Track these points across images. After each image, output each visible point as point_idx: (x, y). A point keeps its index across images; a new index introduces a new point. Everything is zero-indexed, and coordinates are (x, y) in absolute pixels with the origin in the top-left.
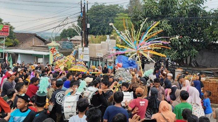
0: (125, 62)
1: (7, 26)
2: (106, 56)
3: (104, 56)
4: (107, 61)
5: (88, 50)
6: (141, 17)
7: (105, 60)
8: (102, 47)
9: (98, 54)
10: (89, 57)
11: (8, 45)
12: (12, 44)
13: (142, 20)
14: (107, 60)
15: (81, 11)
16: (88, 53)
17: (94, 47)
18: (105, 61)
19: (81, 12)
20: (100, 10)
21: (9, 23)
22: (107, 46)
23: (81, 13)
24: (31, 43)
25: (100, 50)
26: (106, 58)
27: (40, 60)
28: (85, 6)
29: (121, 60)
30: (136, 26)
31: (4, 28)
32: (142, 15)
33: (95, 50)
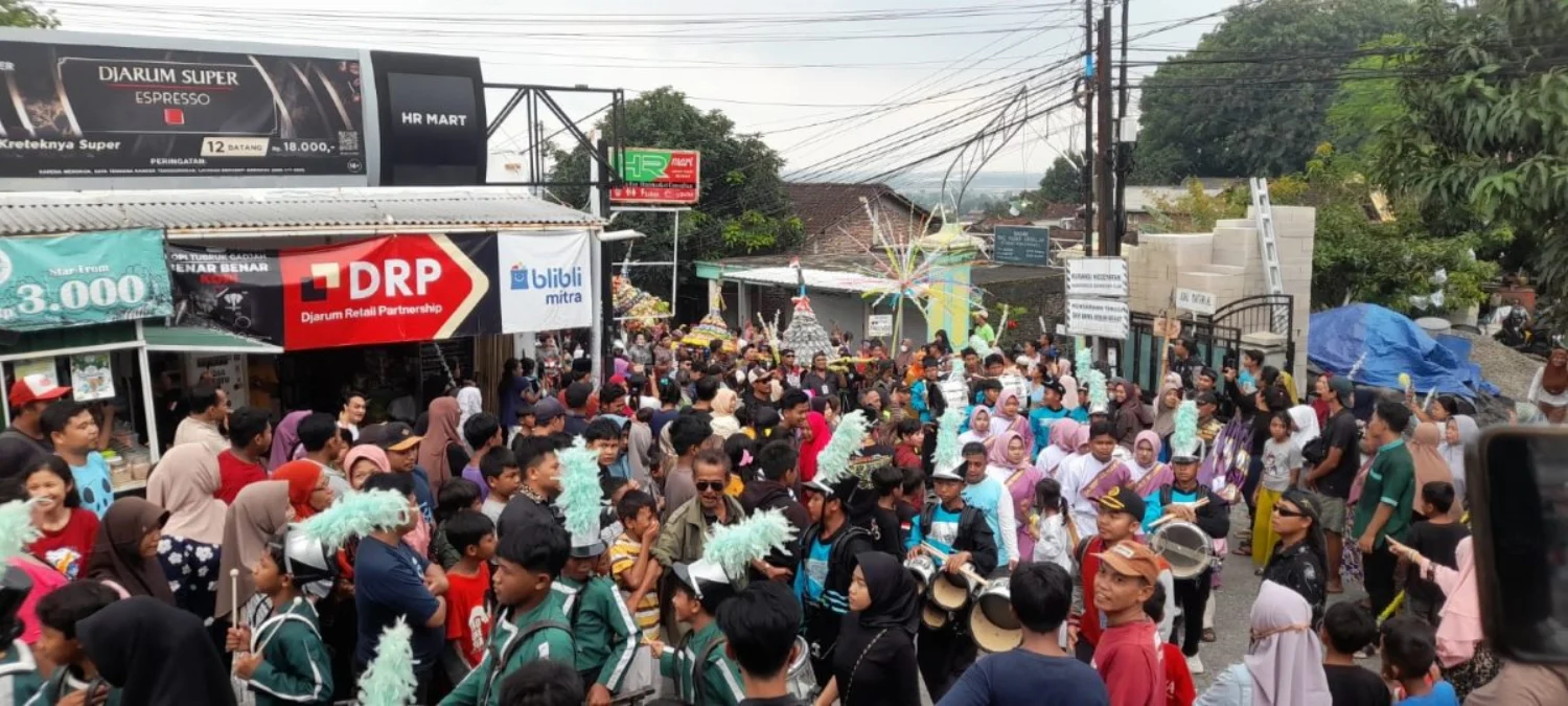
0: (1383, 350)
1: (688, 156)
2: (1236, 307)
3: (1226, 311)
4: (1238, 341)
5: (1121, 272)
6: (1473, 52)
7: (1227, 334)
8: (1216, 255)
9: (1184, 298)
10: (1124, 316)
11: (754, 247)
12: (772, 240)
13: (1476, 68)
14: (1239, 333)
15: (1084, 48)
16: (1121, 292)
17: (1166, 252)
18: (1229, 341)
19: (1088, 53)
20: (1277, 29)
21: (757, 135)
22: (1247, 249)
23: (1084, 60)
24: (865, 233)
25: (1200, 269)
26: (1235, 321)
27: (880, 326)
28: (1107, 12)
29: (1356, 335)
30: (1439, 112)
31: (677, 168)
32: (1479, 36)
33: (1172, 273)
